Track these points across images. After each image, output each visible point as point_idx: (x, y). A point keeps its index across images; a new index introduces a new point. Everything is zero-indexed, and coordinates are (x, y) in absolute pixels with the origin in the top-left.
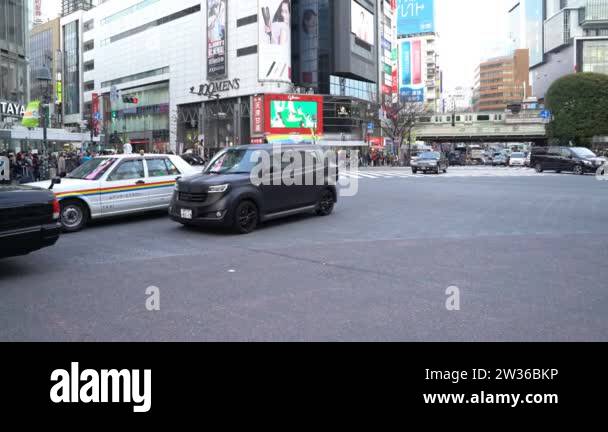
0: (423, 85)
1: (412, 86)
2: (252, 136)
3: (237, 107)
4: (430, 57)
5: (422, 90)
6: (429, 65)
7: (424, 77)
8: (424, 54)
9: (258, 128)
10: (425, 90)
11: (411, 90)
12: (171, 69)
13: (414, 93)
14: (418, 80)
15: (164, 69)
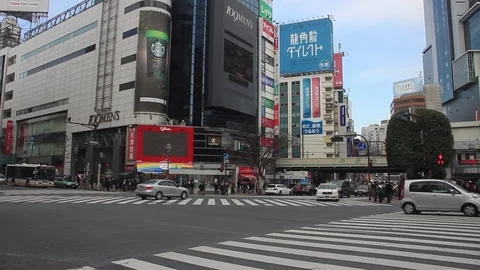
0: (321, 118)
1: (312, 119)
2: (127, 163)
3: (117, 137)
4: (328, 93)
5: (321, 123)
6: (327, 100)
7: (323, 112)
8: (322, 90)
9: (131, 157)
10: (324, 123)
11: (311, 123)
12: (70, 101)
13: (314, 125)
14: (317, 114)
15: (64, 101)
